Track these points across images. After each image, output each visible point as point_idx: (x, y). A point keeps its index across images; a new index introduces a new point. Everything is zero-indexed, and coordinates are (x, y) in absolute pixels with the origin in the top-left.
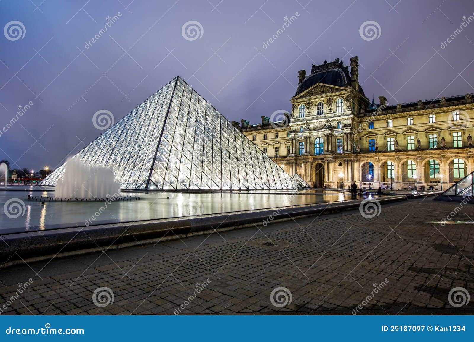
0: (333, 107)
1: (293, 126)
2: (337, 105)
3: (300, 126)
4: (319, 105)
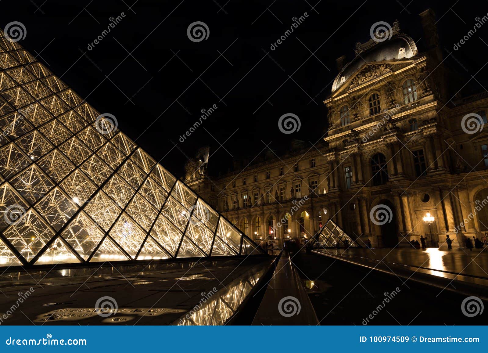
0: (398, 96)
1: (332, 141)
2: (405, 91)
3: (343, 139)
4: (372, 99)
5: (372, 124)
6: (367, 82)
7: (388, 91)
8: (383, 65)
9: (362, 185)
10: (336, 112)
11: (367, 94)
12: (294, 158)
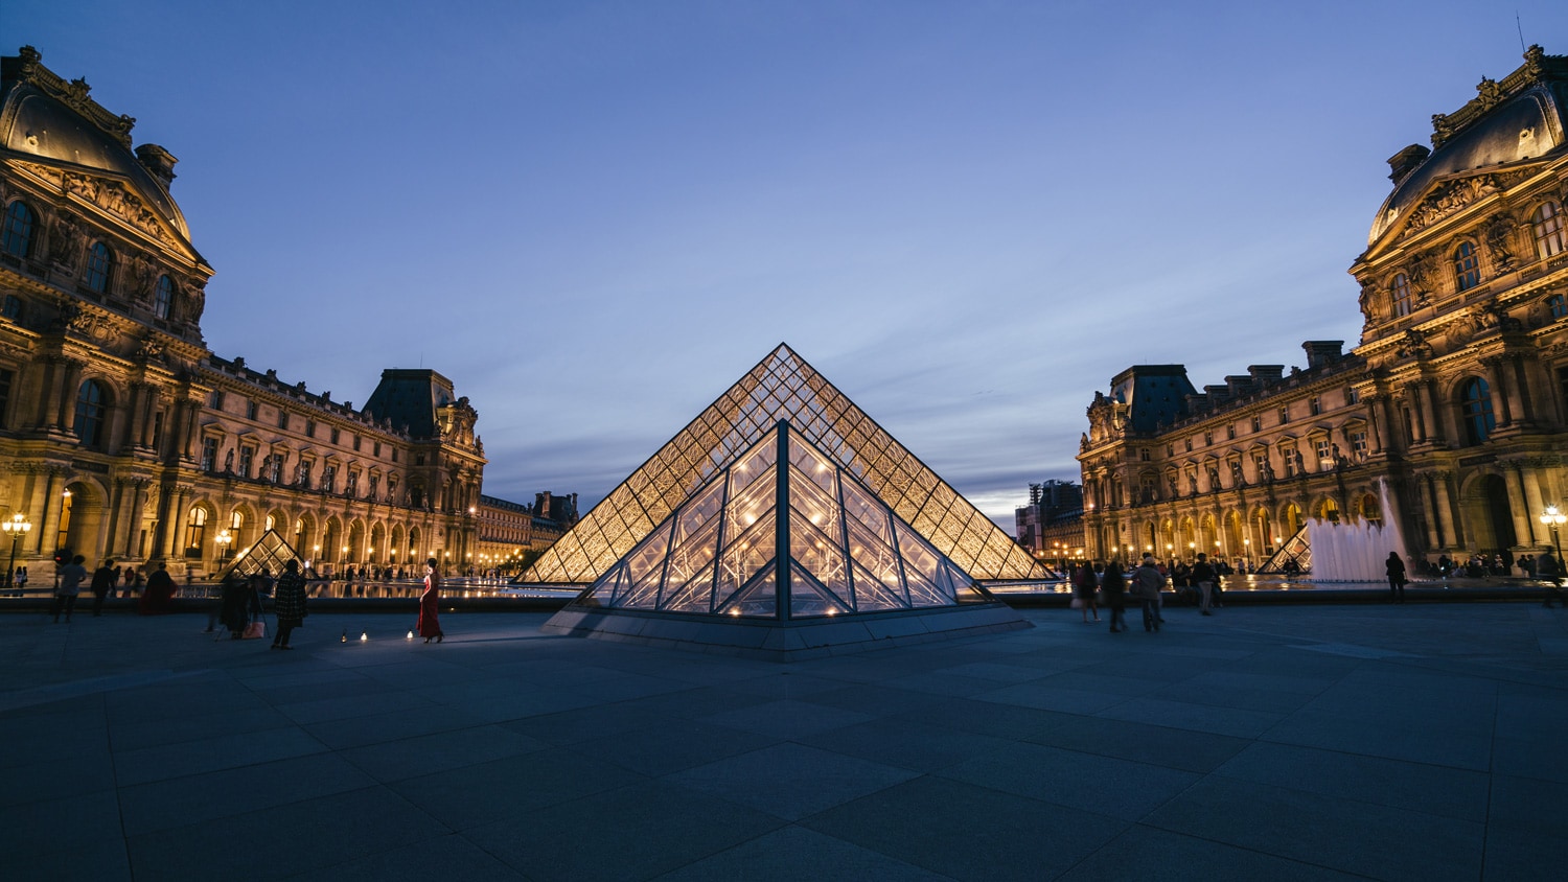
0: (1521, 245)
2: (1539, 231)
3: (1397, 349)
4: (1461, 255)
5: (1456, 315)
6: (1443, 220)
8: (1476, 177)
9: (1432, 448)
10: (1379, 290)
11: (1445, 246)
12: (1308, 387)
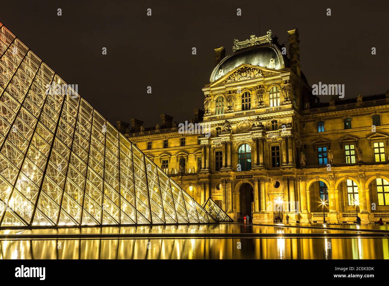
2: (271, 96)
3: (217, 127)
4: (245, 96)
5: (243, 119)
6: (243, 81)
7: (258, 93)
8: (257, 69)
9: (230, 170)
11: (241, 91)
12: (165, 134)
